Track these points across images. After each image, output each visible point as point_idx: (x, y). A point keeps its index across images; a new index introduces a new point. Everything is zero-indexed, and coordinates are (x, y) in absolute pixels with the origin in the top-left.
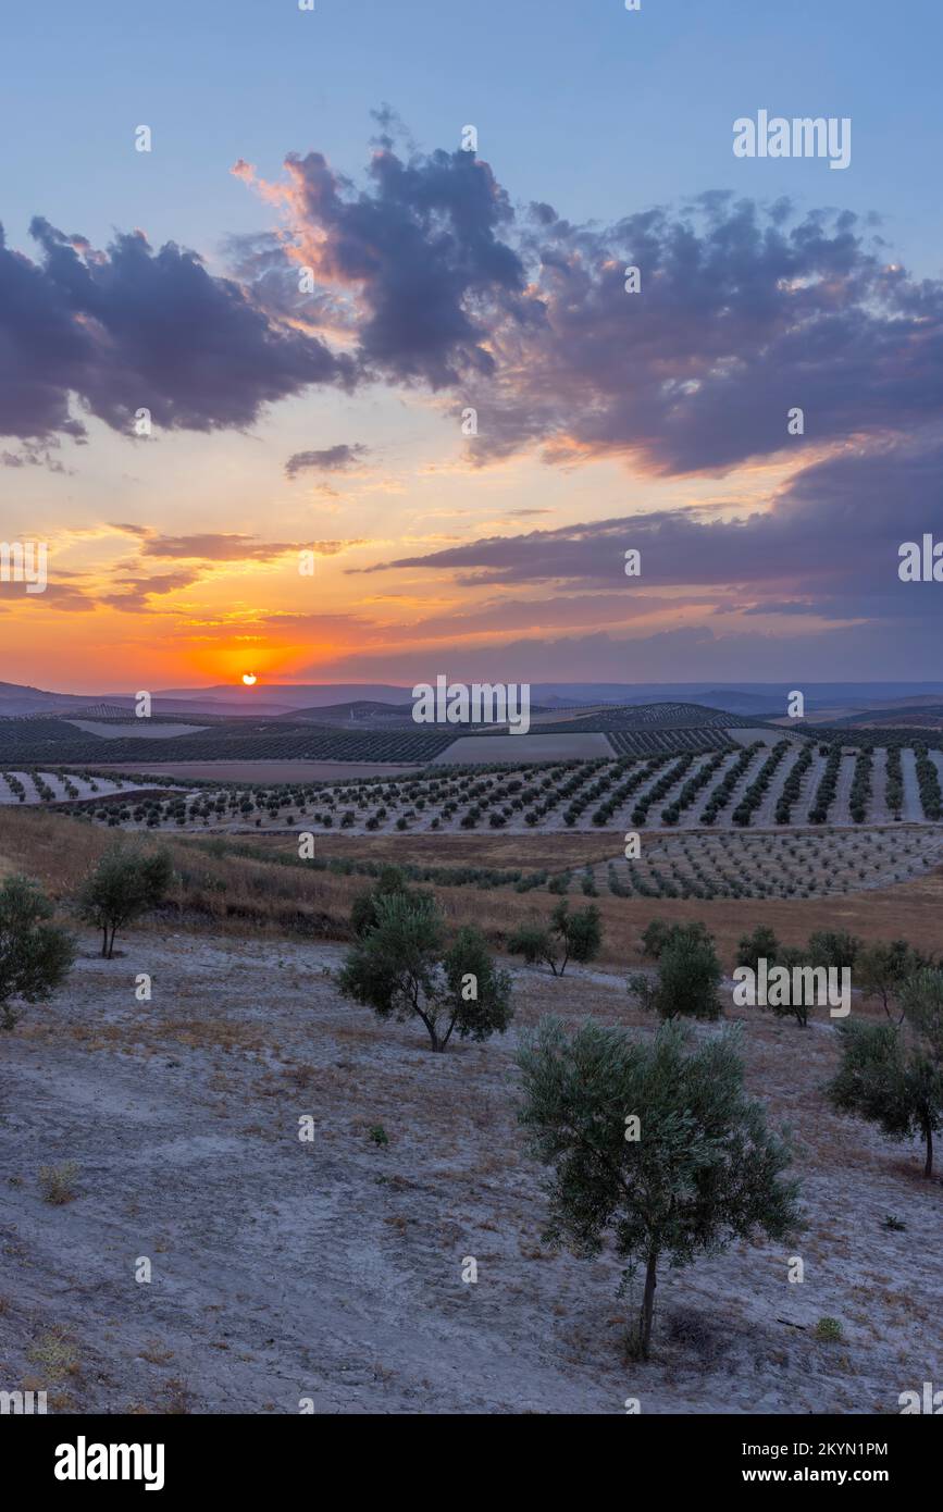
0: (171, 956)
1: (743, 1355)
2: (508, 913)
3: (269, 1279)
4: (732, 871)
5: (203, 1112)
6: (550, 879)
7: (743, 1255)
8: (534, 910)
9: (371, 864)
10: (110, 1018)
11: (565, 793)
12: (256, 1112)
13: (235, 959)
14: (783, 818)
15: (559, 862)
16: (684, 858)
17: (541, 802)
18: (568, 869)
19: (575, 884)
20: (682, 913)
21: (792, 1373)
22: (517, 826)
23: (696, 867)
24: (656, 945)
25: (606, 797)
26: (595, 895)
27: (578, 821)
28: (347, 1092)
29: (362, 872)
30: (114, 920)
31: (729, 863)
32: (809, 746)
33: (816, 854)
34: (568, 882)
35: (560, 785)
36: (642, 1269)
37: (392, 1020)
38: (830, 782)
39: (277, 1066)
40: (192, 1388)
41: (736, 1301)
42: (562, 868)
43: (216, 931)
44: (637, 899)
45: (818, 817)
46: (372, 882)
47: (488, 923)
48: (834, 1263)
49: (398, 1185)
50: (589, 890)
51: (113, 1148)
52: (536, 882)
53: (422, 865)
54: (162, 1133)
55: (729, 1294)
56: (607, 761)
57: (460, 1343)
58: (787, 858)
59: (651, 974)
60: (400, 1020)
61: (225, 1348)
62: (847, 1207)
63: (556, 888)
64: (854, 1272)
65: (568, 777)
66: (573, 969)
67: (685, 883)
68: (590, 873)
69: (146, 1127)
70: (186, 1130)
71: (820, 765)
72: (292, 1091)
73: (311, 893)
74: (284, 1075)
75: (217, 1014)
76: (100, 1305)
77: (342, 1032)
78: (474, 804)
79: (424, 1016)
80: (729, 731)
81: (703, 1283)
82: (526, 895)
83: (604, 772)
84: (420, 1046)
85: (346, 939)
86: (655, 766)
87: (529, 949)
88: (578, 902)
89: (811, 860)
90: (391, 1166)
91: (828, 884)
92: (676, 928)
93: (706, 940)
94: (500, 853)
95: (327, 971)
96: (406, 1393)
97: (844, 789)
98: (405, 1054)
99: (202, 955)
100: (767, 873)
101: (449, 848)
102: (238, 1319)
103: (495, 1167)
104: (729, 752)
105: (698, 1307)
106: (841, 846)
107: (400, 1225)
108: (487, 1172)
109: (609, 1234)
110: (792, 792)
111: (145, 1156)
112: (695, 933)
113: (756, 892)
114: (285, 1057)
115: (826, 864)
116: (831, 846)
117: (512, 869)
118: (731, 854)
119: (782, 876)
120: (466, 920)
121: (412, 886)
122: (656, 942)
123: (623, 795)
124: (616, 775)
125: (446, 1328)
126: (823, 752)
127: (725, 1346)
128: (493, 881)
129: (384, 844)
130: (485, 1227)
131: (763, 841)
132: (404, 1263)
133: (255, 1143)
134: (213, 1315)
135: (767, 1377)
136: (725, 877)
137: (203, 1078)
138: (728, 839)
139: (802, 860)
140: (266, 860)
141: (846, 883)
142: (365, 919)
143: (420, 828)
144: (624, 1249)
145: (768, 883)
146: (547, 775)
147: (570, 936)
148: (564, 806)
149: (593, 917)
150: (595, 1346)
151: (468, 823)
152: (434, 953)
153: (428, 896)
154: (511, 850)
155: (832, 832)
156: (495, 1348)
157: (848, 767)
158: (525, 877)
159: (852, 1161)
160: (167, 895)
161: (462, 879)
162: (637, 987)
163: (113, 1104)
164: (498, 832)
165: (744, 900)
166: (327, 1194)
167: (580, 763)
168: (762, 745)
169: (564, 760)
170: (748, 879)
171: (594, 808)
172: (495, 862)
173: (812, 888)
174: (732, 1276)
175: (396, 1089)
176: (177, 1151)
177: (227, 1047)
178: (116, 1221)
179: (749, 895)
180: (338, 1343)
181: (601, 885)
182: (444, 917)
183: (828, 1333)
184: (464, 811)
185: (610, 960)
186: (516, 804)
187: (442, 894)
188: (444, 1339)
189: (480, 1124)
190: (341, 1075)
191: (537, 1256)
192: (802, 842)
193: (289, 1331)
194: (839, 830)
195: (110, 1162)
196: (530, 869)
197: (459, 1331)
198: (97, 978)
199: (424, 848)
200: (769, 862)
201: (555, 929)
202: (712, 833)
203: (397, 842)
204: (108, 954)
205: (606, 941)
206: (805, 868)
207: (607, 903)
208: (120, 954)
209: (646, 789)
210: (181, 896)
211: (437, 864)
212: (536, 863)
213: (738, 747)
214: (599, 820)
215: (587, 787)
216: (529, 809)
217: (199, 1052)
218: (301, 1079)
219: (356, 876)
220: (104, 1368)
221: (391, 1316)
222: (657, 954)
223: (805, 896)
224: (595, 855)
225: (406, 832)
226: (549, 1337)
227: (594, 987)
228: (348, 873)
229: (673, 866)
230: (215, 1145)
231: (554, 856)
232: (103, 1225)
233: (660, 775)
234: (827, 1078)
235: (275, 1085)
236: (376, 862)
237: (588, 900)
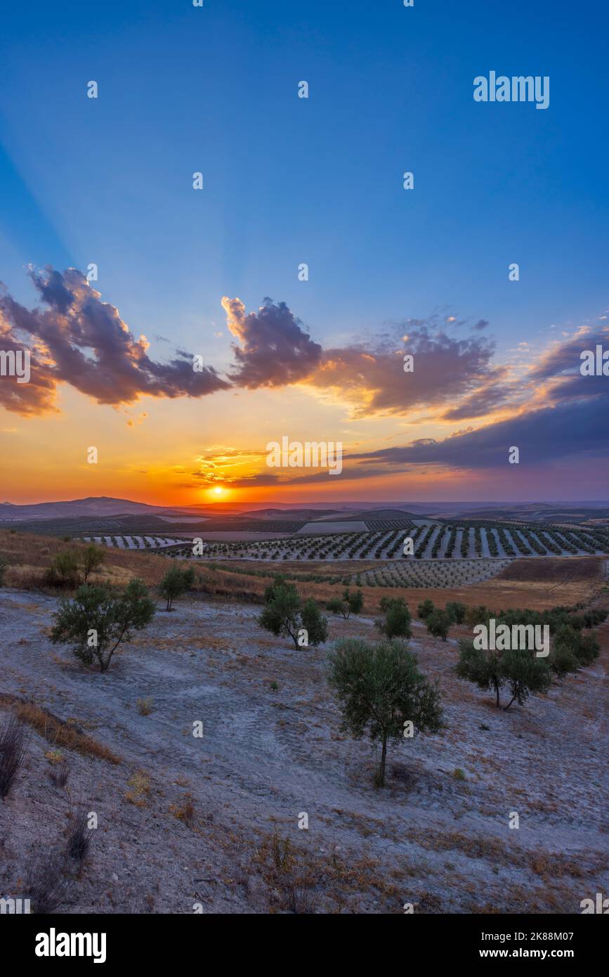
0: (193, 610)
1: (423, 785)
2: (327, 593)
3: (229, 748)
4: (415, 576)
5: (204, 676)
6: (343, 579)
7: (422, 740)
8: (337, 592)
9: (272, 573)
10: (169, 636)
11: (349, 545)
12: (225, 675)
13: (219, 612)
14: (434, 555)
15: (347, 572)
16: (396, 571)
17: (339, 548)
18: (350, 575)
19: (353, 581)
20: (395, 594)
21: (444, 794)
22: (330, 558)
23: (401, 575)
24: (385, 607)
25: (365, 547)
26: (361, 586)
27: (354, 556)
28: (262, 667)
29: (269, 576)
30: (172, 596)
31: (414, 573)
32: (444, 527)
33: (448, 570)
34: (350, 581)
35: (347, 542)
36: (381, 745)
37: (280, 637)
38: (453, 541)
39: (234, 656)
40: (195, 797)
41: (420, 760)
42: (348, 575)
43: (211, 600)
44: (377, 588)
45: (448, 555)
46: (273, 580)
47: (318, 597)
48: (460, 744)
49: (282, 708)
50: (359, 584)
51: (168, 691)
52: (338, 580)
53: (293, 573)
54: (187, 684)
55: (417, 757)
56: (365, 532)
57: (306, 777)
58: (436, 572)
59: (383, 619)
60: (283, 637)
61: (209, 779)
62: (465, 720)
63: (346, 583)
64: (469, 749)
65: (350, 539)
66: (352, 616)
67: (397, 581)
68: (359, 577)
69: (181, 682)
70: (198, 683)
71: (449, 534)
72: (240, 667)
73: (250, 585)
74: (237, 660)
75: (210, 634)
76: (159, 760)
77: (260, 642)
78: (313, 549)
79: (293, 636)
80: (412, 521)
81: (406, 752)
82: (334, 586)
83: (364, 537)
84: (292, 649)
85: (263, 604)
86: (384, 534)
87: (335, 608)
88: (353, 589)
89: (446, 573)
90: (280, 700)
91: (453, 582)
92: (393, 600)
93: (405, 605)
94: (323, 569)
95: (255, 617)
96: (283, 800)
97: (458, 544)
98: (285, 651)
99: (206, 610)
100: (429, 577)
101: (303, 567)
102: (215, 766)
103: (321, 700)
104: (412, 529)
105: (404, 763)
106: (458, 567)
107: (282, 725)
108: (318, 702)
109: (366, 729)
110: (438, 545)
111: (181, 694)
112: (400, 602)
113: (425, 585)
114: (237, 653)
115: (452, 574)
116: (454, 567)
117: (329, 575)
118: (414, 570)
119: (434, 579)
120: (309, 596)
121: (288, 582)
122: (385, 605)
123: (371, 546)
124: (368, 538)
125: (301, 770)
126: (450, 529)
127: (416, 781)
128: (320, 580)
129: (278, 565)
130: (317, 726)
131: (427, 564)
132: (284, 741)
133: (224, 689)
134: (205, 764)
135: (434, 795)
136: (412, 579)
137: (205, 661)
138: (413, 563)
139: (443, 572)
140: (232, 571)
141: (460, 581)
142: (270, 596)
143: (292, 559)
144: (373, 737)
145: (429, 581)
146: (342, 538)
147: (350, 602)
148: (348, 550)
149: (360, 595)
150: (362, 779)
151: (311, 557)
152: (296, 610)
153: (293, 586)
154: (328, 567)
155: (454, 561)
156: (320, 780)
157: (460, 535)
158: (333, 578)
159: (466, 699)
160: (193, 586)
161: (308, 579)
162: (378, 624)
163: (168, 672)
164: (322, 560)
165: (420, 588)
166: (253, 711)
167: (354, 533)
168: (425, 526)
169: (349, 532)
170: (421, 580)
171: (360, 551)
172: (321, 572)
173: (447, 583)
174: (418, 749)
175: (281, 666)
176: (193, 692)
177: (215, 648)
178: (167, 722)
179: (422, 586)
180: (256, 777)
181: (363, 582)
182: (301, 595)
183: (459, 776)
184: (309, 552)
185: (367, 613)
186: (330, 550)
187: (299, 585)
188: (299, 776)
189: (315, 681)
190: (259, 660)
191: (338, 739)
192: (442, 565)
193: (236, 771)
194: (457, 560)
195: (167, 696)
196: (336, 575)
197: (306, 772)
198: (164, 619)
199: (294, 567)
200: (430, 574)
201: (345, 600)
202: (406, 561)
203: (283, 564)
204: (169, 610)
205: (365, 605)
206: (444, 576)
207: (365, 589)
208: (174, 610)
209: (380, 543)
210: (198, 586)
211: (299, 573)
212: (337, 573)
213: (416, 527)
214: (362, 556)
215: (357, 543)
216: (335, 551)
217: (203, 650)
218: (244, 662)
219: (267, 578)
220: (160, 788)
221: (278, 765)
222: (385, 611)
223: (444, 587)
224: (361, 570)
225: (287, 560)
226: (343, 775)
227: (361, 624)
228: (264, 576)
229: (392, 574)
230: (209, 689)
231: (345, 570)
232: (162, 724)
233: (386, 538)
234: (455, 664)
235: (233, 664)
236: (275, 572)
237: (358, 588)
